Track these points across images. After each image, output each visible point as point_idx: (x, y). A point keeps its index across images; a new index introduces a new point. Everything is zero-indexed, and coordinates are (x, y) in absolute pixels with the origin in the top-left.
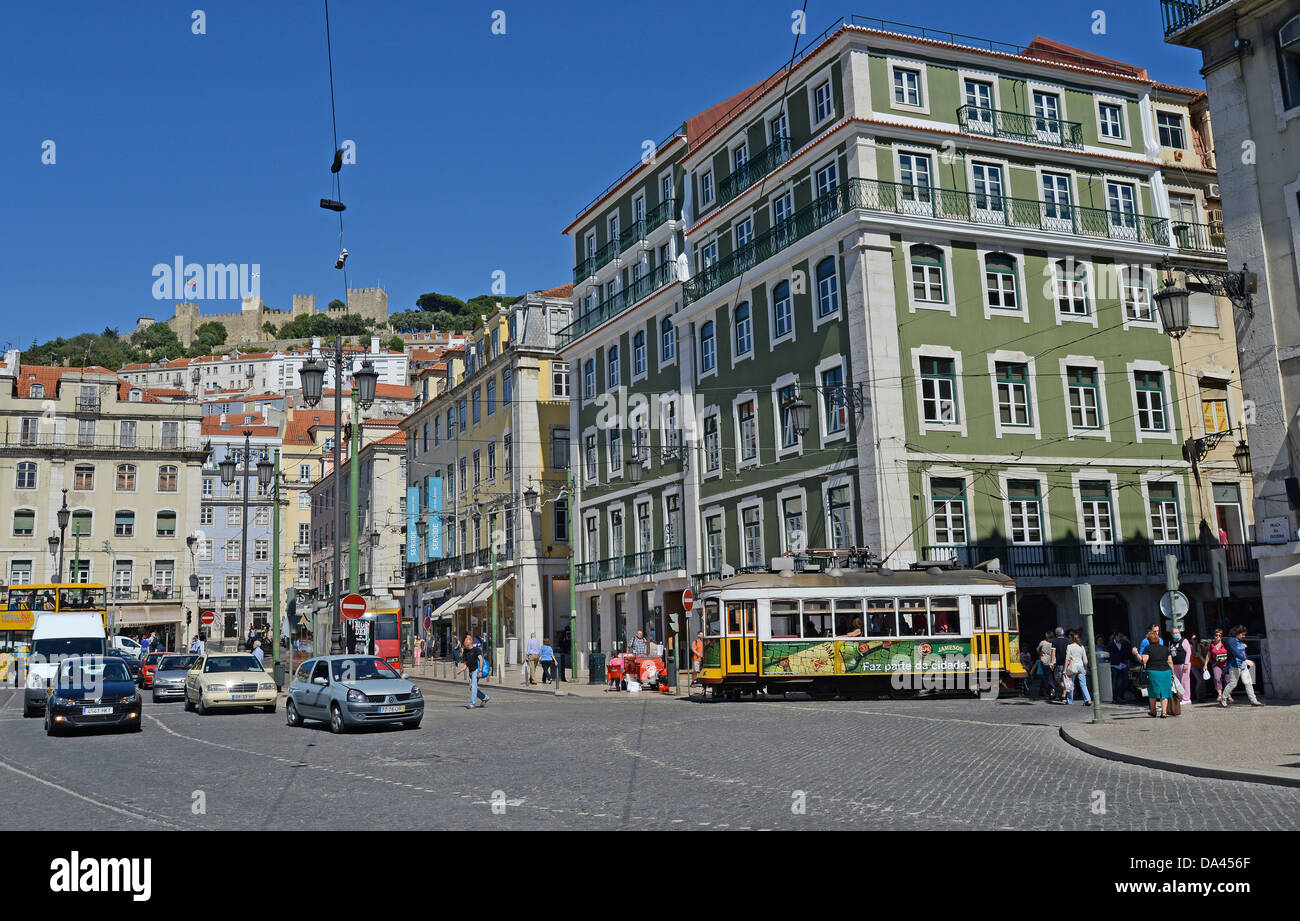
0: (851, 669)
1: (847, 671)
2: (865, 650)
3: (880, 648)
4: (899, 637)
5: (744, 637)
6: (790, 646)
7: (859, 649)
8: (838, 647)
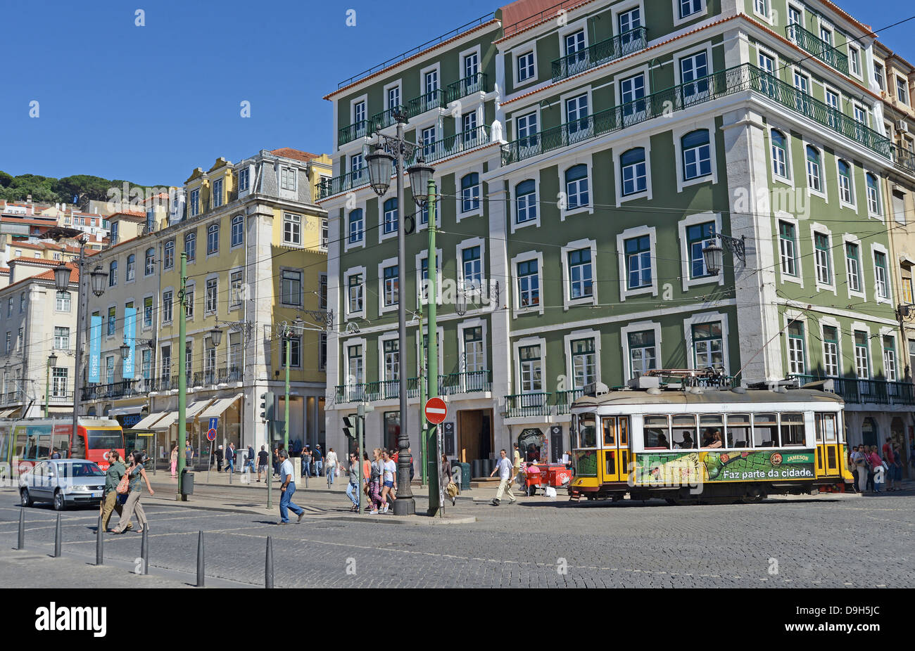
0: (714, 477)
1: (710, 479)
2: (725, 460)
3: (739, 457)
4: (754, 449)
5: (618, 449)
6: (661, 457)
7: (721, 459)
8: (703, 458)
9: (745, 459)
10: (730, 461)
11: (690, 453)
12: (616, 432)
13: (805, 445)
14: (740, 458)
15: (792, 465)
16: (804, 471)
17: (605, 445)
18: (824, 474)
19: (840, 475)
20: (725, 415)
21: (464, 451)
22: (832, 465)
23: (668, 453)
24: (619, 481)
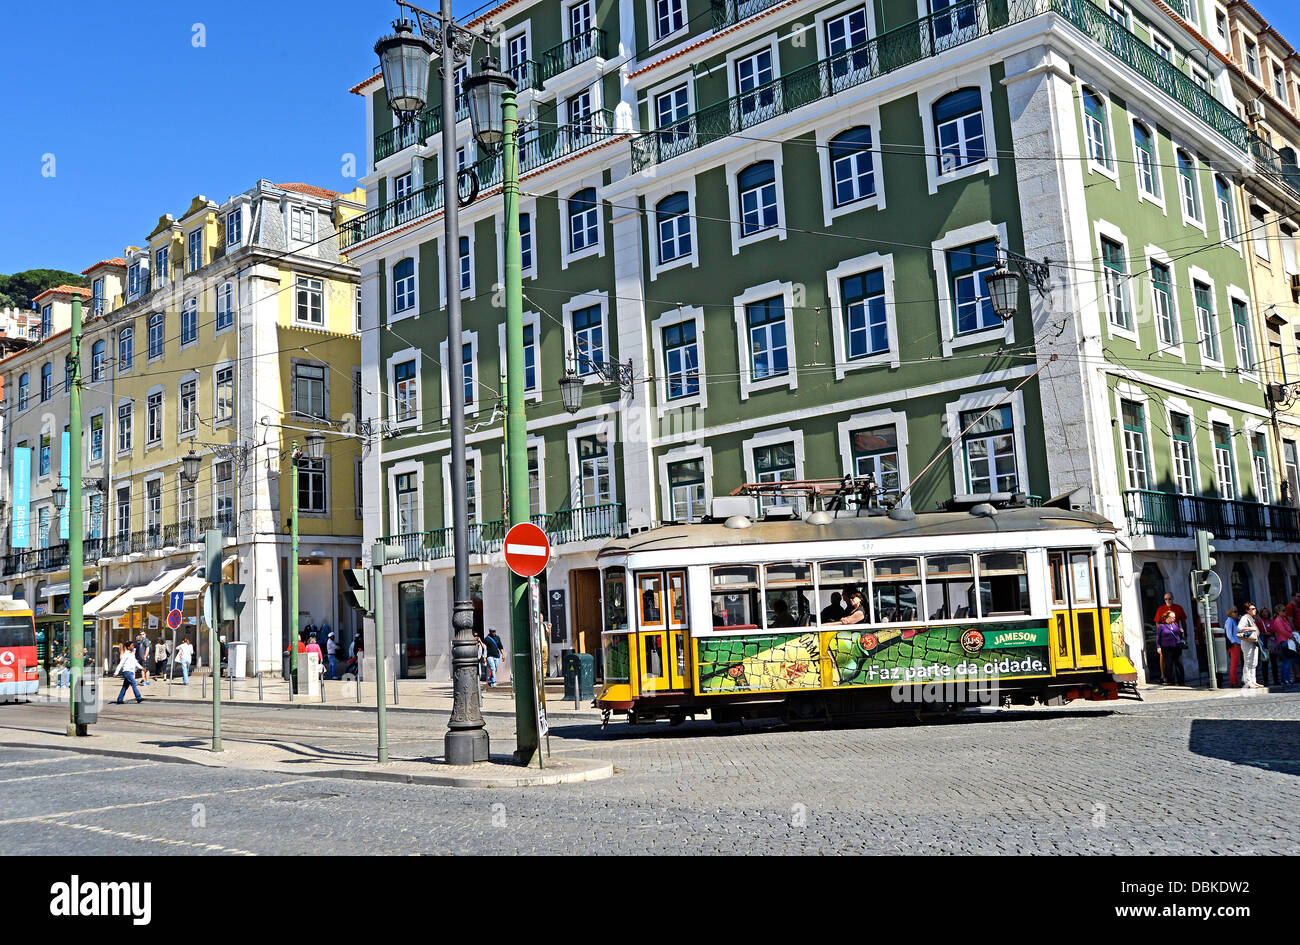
0: (849, 679)
1: (841, 682)
2: (871, 645)
3: (897, 640)
4: (928, 623)
5: (668, 630)
6: (745, 644)
7: (862, 644)
8: (826, 643)
9: (911, 643)
10: (881, 647)
11: (801, 634)
12: (664, 601)
13: (1029, 613)
14: (902, 641)
15: (1003, 651)
16: (1029, 662)
17: (644, 625)
18: (1071, 666)
19: (1104, 667)
20: (868, 560)
21: (582, 635)
22: (1088, 648)
23: (759, 636)
24: (671, 690)
